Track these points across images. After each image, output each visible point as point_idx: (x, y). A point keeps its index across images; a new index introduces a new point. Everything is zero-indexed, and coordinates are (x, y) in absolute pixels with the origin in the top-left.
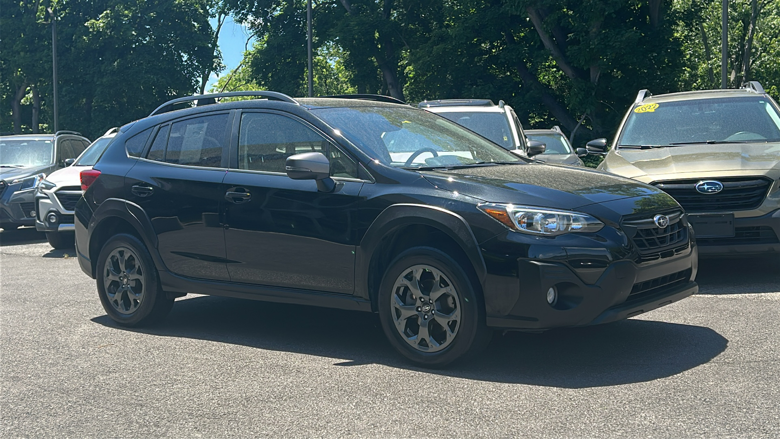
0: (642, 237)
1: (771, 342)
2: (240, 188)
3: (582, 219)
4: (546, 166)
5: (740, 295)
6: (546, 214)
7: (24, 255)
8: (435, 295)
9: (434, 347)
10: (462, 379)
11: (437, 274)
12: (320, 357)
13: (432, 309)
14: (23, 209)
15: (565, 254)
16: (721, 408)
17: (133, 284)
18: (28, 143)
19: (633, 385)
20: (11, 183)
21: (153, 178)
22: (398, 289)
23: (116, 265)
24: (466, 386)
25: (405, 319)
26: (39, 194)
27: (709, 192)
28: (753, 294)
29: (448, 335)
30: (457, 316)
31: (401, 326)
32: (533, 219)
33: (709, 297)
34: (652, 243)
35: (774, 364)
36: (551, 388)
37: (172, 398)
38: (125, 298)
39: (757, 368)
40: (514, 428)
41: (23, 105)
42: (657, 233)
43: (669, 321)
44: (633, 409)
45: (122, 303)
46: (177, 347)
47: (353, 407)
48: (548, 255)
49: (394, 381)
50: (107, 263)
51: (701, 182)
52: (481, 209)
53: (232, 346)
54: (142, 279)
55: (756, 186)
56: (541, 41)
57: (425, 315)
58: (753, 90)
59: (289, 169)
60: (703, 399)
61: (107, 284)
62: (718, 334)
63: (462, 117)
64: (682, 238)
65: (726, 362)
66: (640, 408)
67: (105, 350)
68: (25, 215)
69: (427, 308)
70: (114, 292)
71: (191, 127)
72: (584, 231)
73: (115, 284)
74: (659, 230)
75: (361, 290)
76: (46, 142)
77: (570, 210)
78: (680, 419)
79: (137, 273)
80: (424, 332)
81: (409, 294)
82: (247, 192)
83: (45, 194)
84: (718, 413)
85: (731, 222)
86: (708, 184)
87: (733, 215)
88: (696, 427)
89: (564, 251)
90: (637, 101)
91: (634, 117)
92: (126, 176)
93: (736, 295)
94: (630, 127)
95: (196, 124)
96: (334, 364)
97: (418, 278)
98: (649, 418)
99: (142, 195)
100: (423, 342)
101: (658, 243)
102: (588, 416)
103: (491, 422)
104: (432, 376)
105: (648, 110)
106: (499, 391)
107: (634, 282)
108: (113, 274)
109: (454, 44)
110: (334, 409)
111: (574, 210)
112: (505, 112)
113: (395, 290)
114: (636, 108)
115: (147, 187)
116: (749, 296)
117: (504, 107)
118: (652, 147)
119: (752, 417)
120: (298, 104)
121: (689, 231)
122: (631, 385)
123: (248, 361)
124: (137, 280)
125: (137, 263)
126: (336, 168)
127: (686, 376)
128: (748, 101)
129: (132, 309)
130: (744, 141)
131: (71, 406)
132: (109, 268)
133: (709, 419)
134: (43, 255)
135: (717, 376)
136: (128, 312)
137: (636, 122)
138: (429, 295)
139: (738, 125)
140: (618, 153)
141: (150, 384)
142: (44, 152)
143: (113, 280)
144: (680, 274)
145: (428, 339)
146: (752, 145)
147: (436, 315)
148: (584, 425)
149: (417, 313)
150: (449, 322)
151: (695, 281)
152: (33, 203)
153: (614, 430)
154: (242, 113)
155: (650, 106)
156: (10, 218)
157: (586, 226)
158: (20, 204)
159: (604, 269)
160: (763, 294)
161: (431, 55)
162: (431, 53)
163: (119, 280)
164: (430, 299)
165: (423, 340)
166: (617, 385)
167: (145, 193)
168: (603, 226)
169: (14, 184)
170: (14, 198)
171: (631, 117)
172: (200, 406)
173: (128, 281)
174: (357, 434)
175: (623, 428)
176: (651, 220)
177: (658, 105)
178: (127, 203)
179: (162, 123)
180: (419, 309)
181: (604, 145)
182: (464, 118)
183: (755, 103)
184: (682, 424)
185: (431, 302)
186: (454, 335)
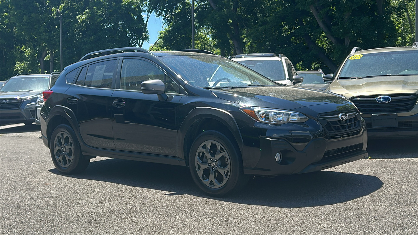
0: (331, 125)
1: (408, 184)
2: (120, 99)
3: (297, 115)
4: (287, 87)
5: (400, 159)
6: (277, 112)
7: (30, 137)
8: (218, 157)
9: (217, 185)
10: (230, 203)
11: (218, 145)
12: (159, 191)
13: (216, 165)
14: (31, 113)
15: (291, 134)
16: (366, 219)
17: (68, 151)
18: (36, 79)
19: (322, 207)
20: (25, 100)
21: (78, 95)
22: (199, 153)
23: (60, 141)
24: (231, 207)
25: (202, 170)
26: (37, 105)
27: (383, 102)
28: (407, 159)
29: (224, 179)
30: (228, 168)
31: (200, 174)
32: (268, 115)
33: (383, 160)
34: (338, 129)
35: (405, 196)
36: (276, 208)
37: (71, 212)
38: (64, 158)
39: (394, 198)
40: (247, 229)
41: (46, 60)
42: (341, 123)
43: (355, 173)
44: (317, 220)
45: (63, 162)
46: (86, 185)
47: (165, 217)
48: (280, 135)
49: (193, 204)
50: (55, 140)
51: (380, 97)
52: (241, 110)
53: (115, 184)
54: (72, 148)
55: (410, 99)
56: (318, 24)
57: (213, 168)
58: (416, 47)
59: (143, 89)
60: (357, 215)
61: (55, 152)
62: (380, 180)
63: (258, 63)
64: (357, 126)
65: (378, 195)
66: (320, 219)
67: (48, 186)
68: (32, 116)
69: (214, 164)
70: (59, 156)
71: (98, 67)
72: (298, 122)
73: (59, 151)
74: (342, 121)
75: (180, 154)
76: (46, 78)
77: (290, 110)
78: (340, 226)
79: (70, 145)
80: (212, 177)
81: (204, 157)
82: (124, 102)
83: (40, 105)
84: (363, 222)
85: (395, 119)
86: (383, 98)
87: (397, 115)
88: (347, 230)
89: (290, 133)
90: (351, 53)
91: (349, 62)
92: (65, 93)
93: (397, 159)
94: (346, 67)
95: (100, 65)
96: (165, 195)
97: (209, 148)
98: (323, 225)
99: (72, 104)
100: (211, 183)
101: (341, 129)
102: (290, 223)
103: (236, 226)
104: (215, 201)
105: (357, 58)
106: (247, 209)
107: (326, 150)
108: (58, 146)
109: (270, 26)
110: (155, 218)
111: (292, 110)
112: (282, 60)
113: (197, 154)
114: (350, 57)
115: (75, 99)
116: (405, 160)
117: (281, 57)
118: (357, 78)
119: (380, 225)
120: (152, 54)
121: (361, 123)
122: (321, 207)
123: (120, 192)
124: (70, 149)
125: (70, 140)
126: (169, 88)
127: (353, 202)
128: (412, 53)
129: (68, 165)
130: (408, 74)
131: (17, 215)
132: (56, 143)
133: (356, 226)
134: (39, 137)
135: (370, 202)
136: (66, 166)
137: (350, 65)
138: (214, 157)
139: (405, 66)
140: (338, 81)
141: (63, 204)
142: (44, 83)
143: (58, 149)
144: (356, 146)
145: (214, 181)
146: (411, 77)
147: (219, 168)
148: (286, 228)
149: (208, 167)
150: (225, 172)
151: (366, 150)
152: (35, 110)
153: (301, 231)
154: (123, 59)
155: (358, 56)
156: (24, 118)
157: (299, 119)
158: (30, 111)
159: (306, 143)
160: (413, 159)
161: (258, 32)
162: (258, 31)
163: (61, 149)
164: (215, 159)
165: (212, 181)
166: (313, 207)
167: (74, 103)
168: (308, 119)
169: (27, 100)
170: (27, 108)
171: (347, 62)
172: (84, 216)
173: (66, 149)
174: (160, 232)
175: (307, 230)
176: (337, 116)
177: (362, 56)
178: (65, 108)
179: (84, 65)
180: (210, 165)
181: (332, 77)
182: (259, 63)
183: (415, 54)
184: (340, 228)
185: (216, 160)
186: (227, 179)
